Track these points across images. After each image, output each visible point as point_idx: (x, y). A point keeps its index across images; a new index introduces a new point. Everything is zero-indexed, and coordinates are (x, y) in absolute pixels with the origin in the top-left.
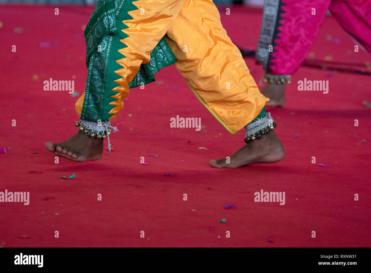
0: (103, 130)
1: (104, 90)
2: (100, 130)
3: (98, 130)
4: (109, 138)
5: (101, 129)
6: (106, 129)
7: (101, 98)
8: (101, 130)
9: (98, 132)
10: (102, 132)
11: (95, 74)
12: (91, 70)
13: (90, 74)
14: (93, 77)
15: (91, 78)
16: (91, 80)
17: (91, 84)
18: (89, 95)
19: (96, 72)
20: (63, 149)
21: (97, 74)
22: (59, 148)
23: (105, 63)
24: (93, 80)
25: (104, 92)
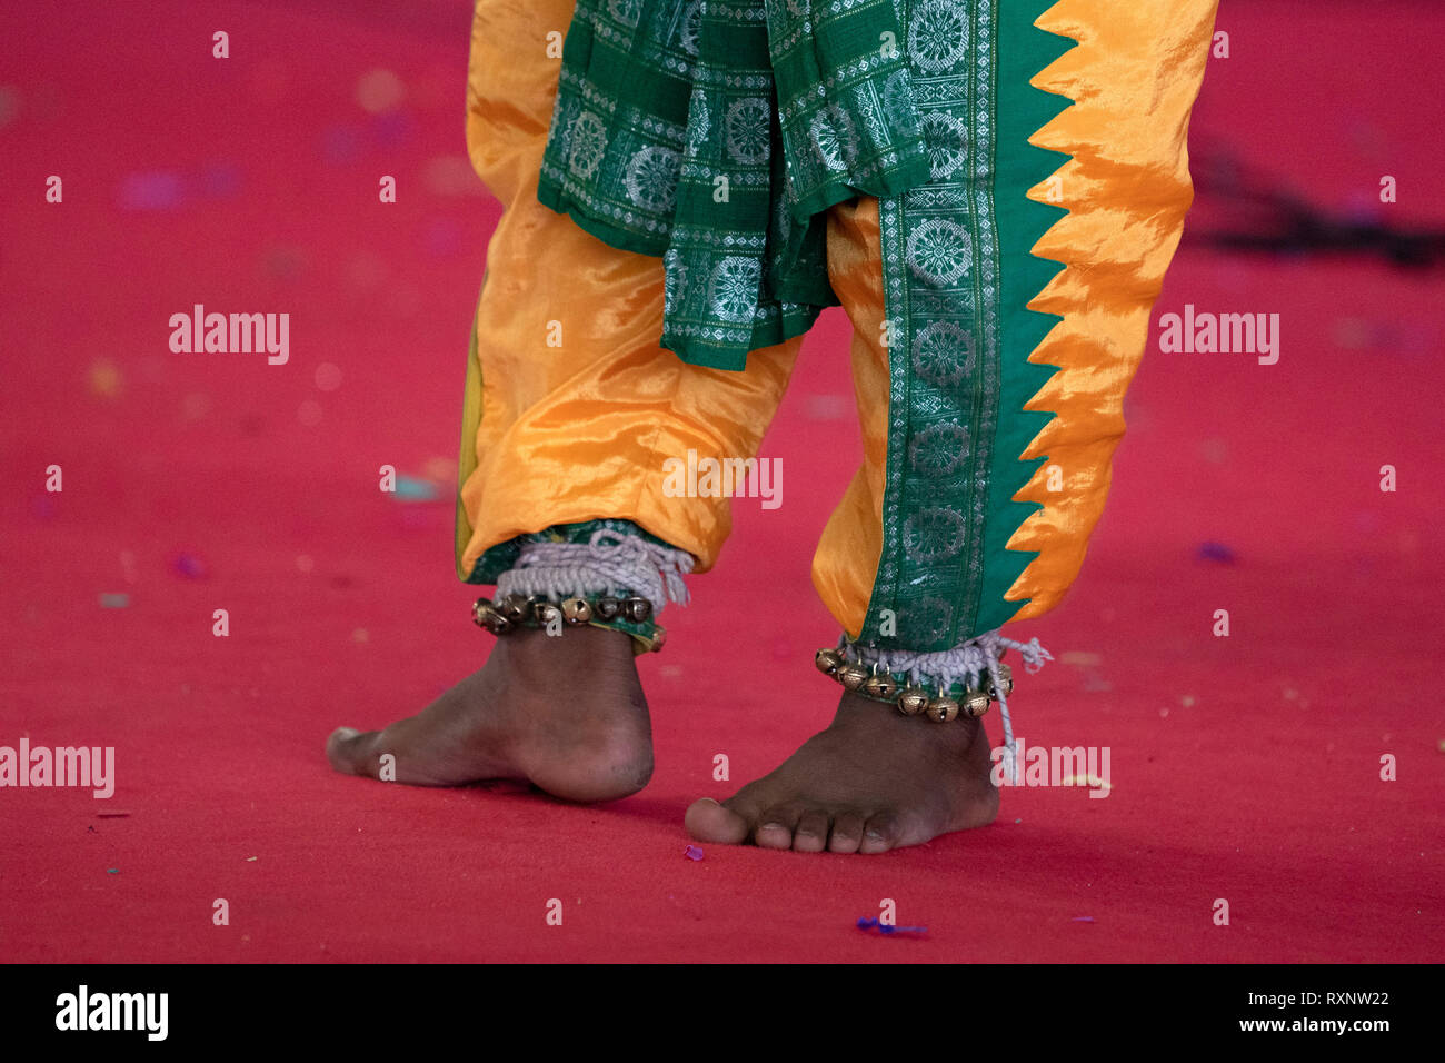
0: (971, 666)
1: (985, 477)
2: (954, 671)
3: (945, 671)
4: (1005, 710)
5: (963, 662)
6: (985, 658)
7: (971, 524)
8: (962, 669)
9: (947, 678)
10: (969, 675)
11: (926, 414)
12: (903, 402)
13: (898, 423)
14: (920, 435)
15: (909, 439)
16: (907, 453)
17: (906, 469)
18: (900, 529)
19: (930, 405)
20: (794, 834)
21: (942, 410)
22: (774, 835)
23: (984, 340)
24: (921, 445)
25: (986, 488)
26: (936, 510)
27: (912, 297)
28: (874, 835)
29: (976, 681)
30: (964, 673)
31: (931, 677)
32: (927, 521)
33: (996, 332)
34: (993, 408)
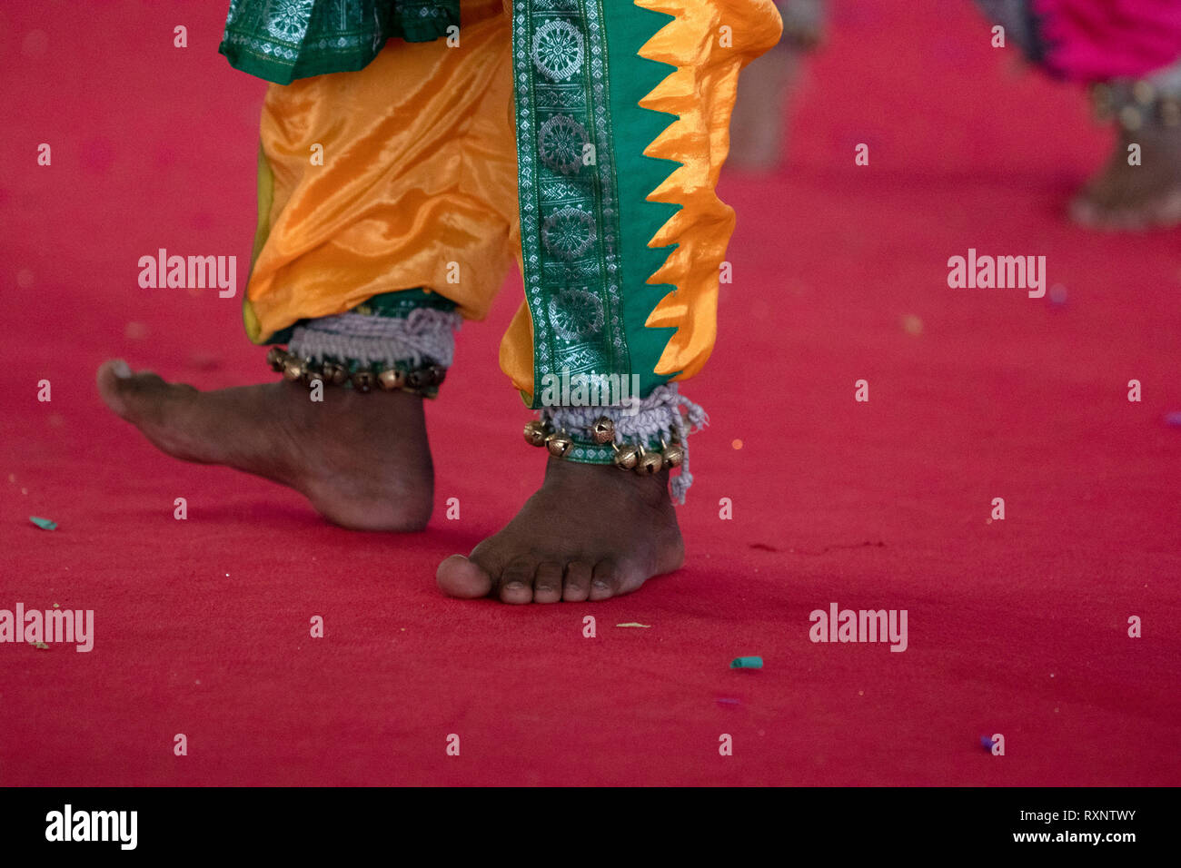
0: (661, 424)
1: (616, 261)
2: (648, 429)
3: (641, 431)
5: (654, 421)
6: (672, 415)
7: (608, 304)
8: (655, 428)
9: (645, 437)
10: (660, 432)
11: (553, 199)
12: (532, 189)
13: (529, 207)
14: (549, 218)
15: (541, 223)
16: (540, 237)
17: (542, 251)
18: (546, 310)
19: (557, 191)
20: (534, 588)
21: (567, 196)
22: (517, 593)
23: (596, 132)
24: (552, 229)
25: (618, 271)
26: (573, 292)
27: (537, 92)
28: (600, 584)
29: (668, 436)
30: (656, 431)
31: (630, 437)
32: (569, 301)
33: (606, 125)
34: (612, 196)
